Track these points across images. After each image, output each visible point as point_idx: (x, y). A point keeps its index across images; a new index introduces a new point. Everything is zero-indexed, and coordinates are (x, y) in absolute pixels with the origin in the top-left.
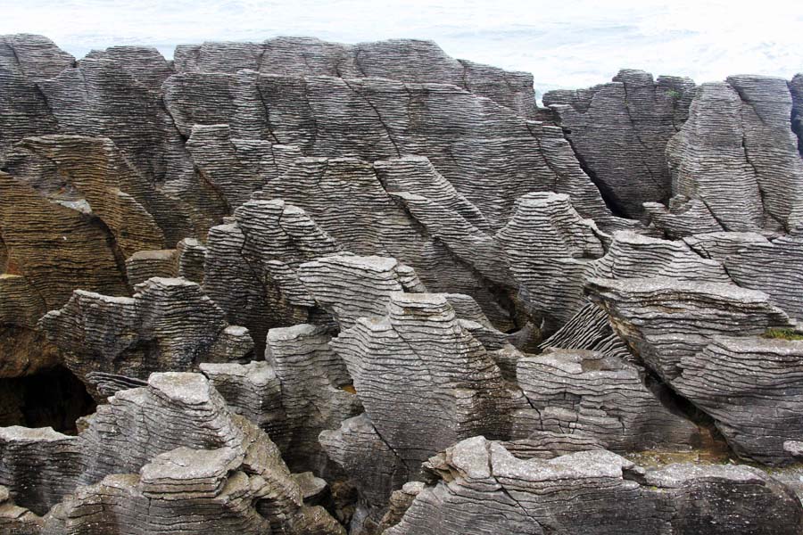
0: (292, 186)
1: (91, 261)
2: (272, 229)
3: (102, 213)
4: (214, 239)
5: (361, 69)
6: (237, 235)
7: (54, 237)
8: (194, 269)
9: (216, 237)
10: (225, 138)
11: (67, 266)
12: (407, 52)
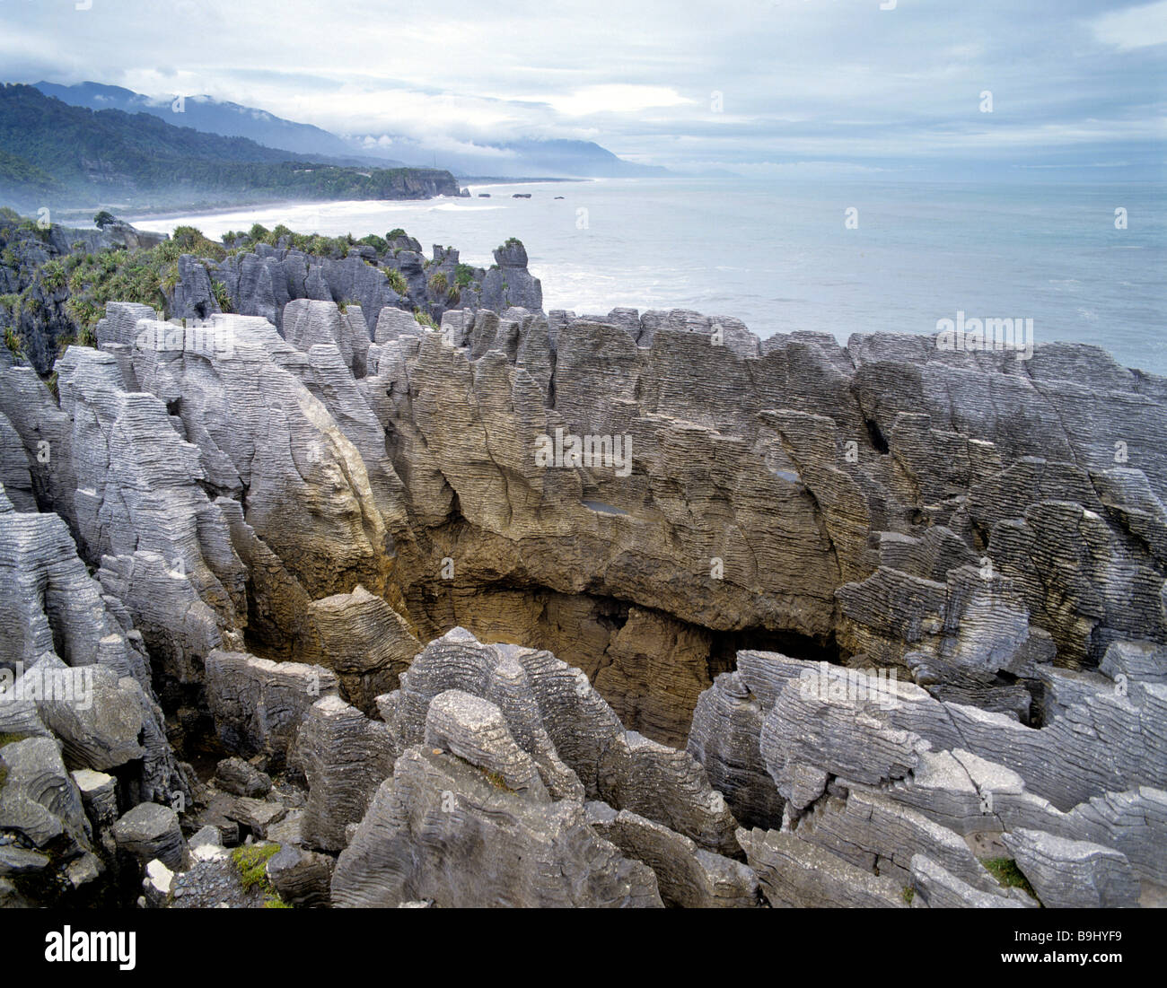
0: (1011, 485)
1: (800, 532)
2: (1071, 532)
3: (815, 487)
4: (1001, 533)
5: (1028, 370)
6: (1028, 533)
7: (771, 505)
8: (950, 558)
9: (1005, 532)
10: (924, 428)
11: (780, 534)
12: (1075, 357)
